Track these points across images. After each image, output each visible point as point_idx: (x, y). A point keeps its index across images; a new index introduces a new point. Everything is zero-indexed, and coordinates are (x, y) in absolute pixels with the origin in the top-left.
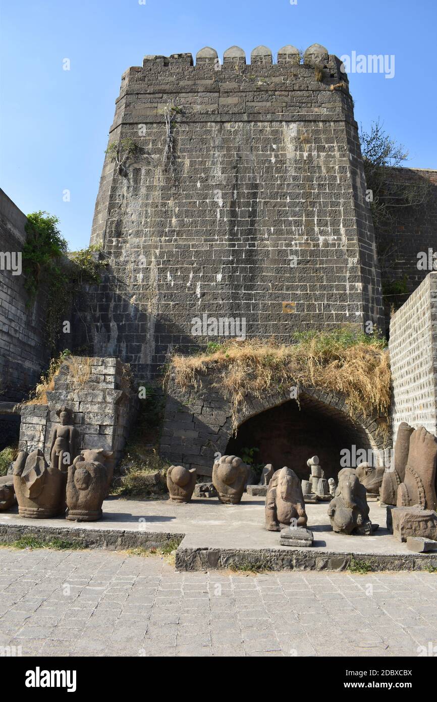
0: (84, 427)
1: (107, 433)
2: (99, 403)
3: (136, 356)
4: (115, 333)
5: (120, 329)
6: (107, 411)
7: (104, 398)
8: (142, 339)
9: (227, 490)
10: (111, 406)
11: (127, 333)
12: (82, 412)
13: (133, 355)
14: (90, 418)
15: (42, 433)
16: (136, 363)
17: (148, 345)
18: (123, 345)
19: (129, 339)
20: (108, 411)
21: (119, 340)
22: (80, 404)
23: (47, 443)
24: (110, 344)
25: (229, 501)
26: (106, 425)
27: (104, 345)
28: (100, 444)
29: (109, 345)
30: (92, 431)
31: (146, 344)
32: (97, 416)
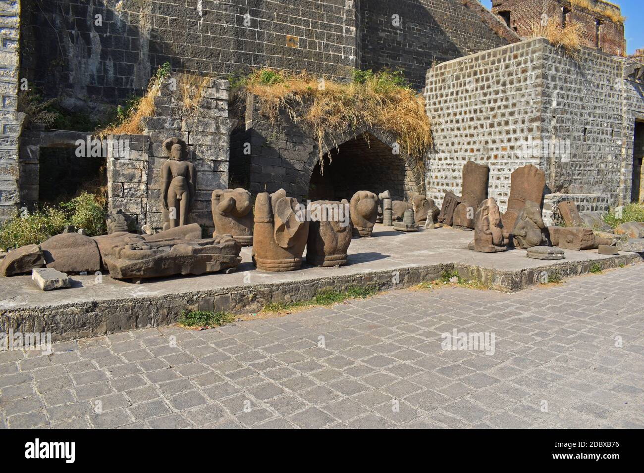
0: (196, 163)
1: (222, 170)
2: (212, 134)
3: (128, 79)
4: (97, 47)
5: (104, 41)
6: (221, 143)
7: (218, 128)
8: (135, 58)
9: (366, 224)
10: (225, 138)
11: (113, 48)
12: (192, 145)
13: (124, 77)
14: (202, 152)
15: (144, 172)
16: (128, 87)
17: (141, 66)
18: (110, 64)
19: (117, 56)
20: (223, 144)
21: (104, 55)
22: (189, 134)
23: (150, 184)
24: (92, 61)
25: (367, 234)
26: (222, 161)
27: (83, 61)
28: (214, 183)
29: (90, 61)
30: (206, 168)
31: (139, 64)
32: (210, 150)
